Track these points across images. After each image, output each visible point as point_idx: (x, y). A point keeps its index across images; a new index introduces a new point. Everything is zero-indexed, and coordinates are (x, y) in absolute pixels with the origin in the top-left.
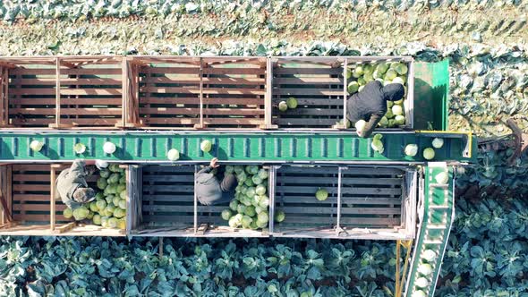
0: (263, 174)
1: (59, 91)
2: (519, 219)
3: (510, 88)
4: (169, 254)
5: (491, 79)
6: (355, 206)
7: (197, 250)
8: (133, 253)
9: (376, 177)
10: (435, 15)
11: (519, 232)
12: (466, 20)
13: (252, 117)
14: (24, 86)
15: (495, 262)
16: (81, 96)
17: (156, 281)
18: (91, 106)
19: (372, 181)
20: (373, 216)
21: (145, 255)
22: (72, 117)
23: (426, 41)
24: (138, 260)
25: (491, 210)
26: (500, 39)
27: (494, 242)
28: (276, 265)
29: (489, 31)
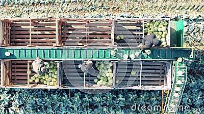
0: (111, 65)
1: (31, 32)
2: (201, 83)
3: (197, 32)
4: (64, 96)
5: (190, 28)
6: (146, 77)
7: (75, 94)
8: (50, 96)
9: (154, 65)
10: (168, 3)
11: (201, 87)
12: (180, 5)
13: (106, 42)
14: (16, 30)
15: (192, 99)
16: (38, 34)
17: (59, 107)
18: (42, 38)
19: (153, 67)
20: (153, 81)
21: (55, 97)
22: (35, 42)
23: (165, 13)
24: (52, 99)
25: (190, 79)
26: (194, 12)
27: (191, 91)
28: (106, 100)
29: (189, 9)
